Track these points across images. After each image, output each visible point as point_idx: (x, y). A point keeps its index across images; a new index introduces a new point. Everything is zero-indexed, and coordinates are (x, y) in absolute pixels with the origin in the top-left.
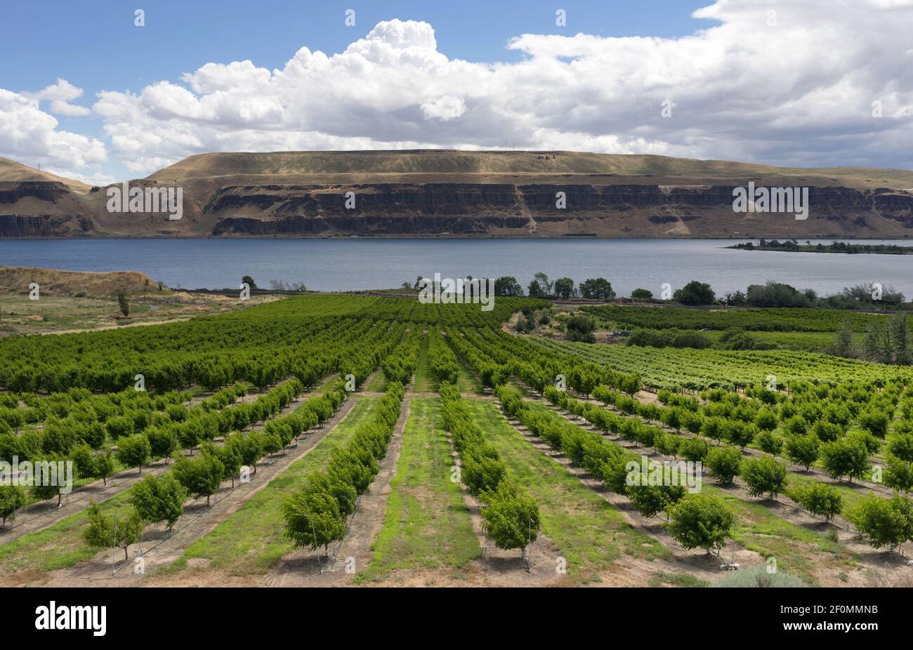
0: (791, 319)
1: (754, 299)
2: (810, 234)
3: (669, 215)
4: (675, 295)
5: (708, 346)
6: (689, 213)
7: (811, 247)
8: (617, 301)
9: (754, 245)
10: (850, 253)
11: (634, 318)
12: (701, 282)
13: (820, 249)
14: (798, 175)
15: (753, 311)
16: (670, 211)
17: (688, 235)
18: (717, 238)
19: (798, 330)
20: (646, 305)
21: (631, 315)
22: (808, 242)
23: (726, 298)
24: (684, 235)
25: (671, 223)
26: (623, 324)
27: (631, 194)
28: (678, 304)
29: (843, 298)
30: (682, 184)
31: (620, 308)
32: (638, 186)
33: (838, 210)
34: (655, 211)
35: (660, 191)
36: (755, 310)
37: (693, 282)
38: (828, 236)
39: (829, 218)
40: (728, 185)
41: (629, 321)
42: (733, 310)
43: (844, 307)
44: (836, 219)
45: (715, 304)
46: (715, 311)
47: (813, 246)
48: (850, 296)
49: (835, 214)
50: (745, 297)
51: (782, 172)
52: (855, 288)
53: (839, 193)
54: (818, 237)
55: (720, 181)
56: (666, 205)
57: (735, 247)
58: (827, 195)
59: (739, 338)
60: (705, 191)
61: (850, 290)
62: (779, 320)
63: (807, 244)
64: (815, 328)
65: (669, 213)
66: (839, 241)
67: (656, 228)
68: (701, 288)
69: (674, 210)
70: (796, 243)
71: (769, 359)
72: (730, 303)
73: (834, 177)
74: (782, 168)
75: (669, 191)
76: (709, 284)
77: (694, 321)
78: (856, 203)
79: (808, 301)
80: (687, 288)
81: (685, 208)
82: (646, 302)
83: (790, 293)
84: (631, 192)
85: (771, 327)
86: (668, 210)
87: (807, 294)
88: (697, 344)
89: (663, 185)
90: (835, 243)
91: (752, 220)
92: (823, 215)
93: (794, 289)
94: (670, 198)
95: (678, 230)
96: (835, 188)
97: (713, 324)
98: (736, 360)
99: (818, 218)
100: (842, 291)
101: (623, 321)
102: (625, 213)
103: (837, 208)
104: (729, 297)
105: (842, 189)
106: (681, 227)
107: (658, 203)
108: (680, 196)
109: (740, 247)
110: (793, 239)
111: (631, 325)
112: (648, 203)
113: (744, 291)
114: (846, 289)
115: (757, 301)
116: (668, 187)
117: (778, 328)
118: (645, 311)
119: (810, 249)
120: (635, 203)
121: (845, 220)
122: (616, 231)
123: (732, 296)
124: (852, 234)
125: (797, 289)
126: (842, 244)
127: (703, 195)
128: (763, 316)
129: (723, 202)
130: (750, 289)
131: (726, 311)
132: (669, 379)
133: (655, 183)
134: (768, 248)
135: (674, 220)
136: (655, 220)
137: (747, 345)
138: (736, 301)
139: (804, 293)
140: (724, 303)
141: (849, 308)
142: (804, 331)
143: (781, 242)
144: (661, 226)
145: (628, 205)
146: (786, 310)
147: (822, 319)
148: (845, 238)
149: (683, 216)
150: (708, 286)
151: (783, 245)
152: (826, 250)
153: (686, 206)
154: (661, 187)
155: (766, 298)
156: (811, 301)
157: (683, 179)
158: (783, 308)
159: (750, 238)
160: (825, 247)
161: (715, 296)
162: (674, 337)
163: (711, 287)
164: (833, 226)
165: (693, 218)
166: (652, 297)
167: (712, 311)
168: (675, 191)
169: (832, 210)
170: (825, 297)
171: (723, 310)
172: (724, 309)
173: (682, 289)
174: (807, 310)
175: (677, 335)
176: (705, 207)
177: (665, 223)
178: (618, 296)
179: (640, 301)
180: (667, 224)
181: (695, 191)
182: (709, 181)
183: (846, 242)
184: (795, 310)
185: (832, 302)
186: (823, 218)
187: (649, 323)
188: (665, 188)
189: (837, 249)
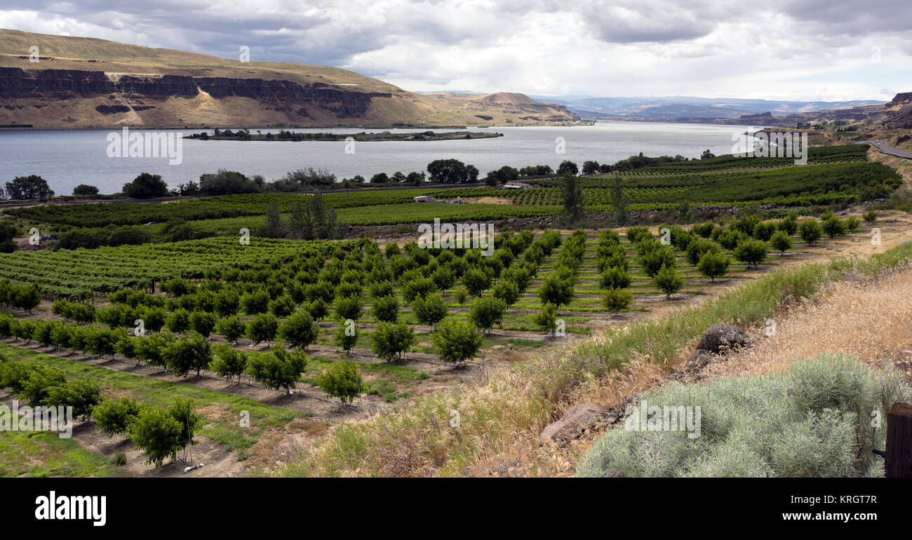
0: (240, 205)
1: (207, 188)
2: (261, 124)
3: (119, 104)
4: (124, 189)
5: (147, 240)
6: (142, 103)
7: (261, 136)
8: (56, 200)
9: (208, 135)
10: (295, 140)
11: (71, 218)
12: (152, 174)
13: (269, 138)
14: (248, 68)
15: (205, 200)
16: (120, 100)
17: (142, 126)
18: (173, 129)
19: (244, 215)
20: (90, 202)
21: (69, 215)
22: (259, 131)
23: (179, 189)
24: (137, 125)
25: (122, 113)
26: (57, 226)
27: (72, 81)
28: (128, 199)
29: (287, 182)
30: (131, 72)
31: (56, 208)
32: (80, 72)
33: (284, 102)
34: (103, 100)
35: (108, 79)
36: (206, 198)
37: (143, 174)
38: (277, 126)
39: (277, 109)
40: (180, 75)
41: (64, 222)
42: (186, 201)
43: (288, 190)
44: (282, 110)
45: (168, 195)
46: (167, 202)
47: (264, 135)
48: (293, 179)
49: (281, 105)
50: (198, 186)
51: (232, 64)
52: (296, 171)
53: (284, 86)
54: (268, 127)
55: (172, 70)
56: (115, 94)
57: (190, 137)
58: (274, 88)
59: (178, 229)
60: (156, 80)
61: (292, 174)
62: (227, 207)
63: (258, 133)
64: (259, 212)
65: (119, 102)
66: (286, 130)
67: (105, 119)
68: (151, 180)
69: (124, 99)
70: (248, 132)
71: (201, 248)
72: (184, 193)
73: (278, 71)
74: (232, 60)
75: (118, 78)
76: (160, 175)
77: (140, 215)
78: (298, 96)
79: (257, 187)
80: (136, 180)
81: (137, 97)
82: (91, 198)
83: (240, 180)
84: (72, 78)
85: (218, 215)
86: (117, 99)
87: (256, 180)
88: (136, 240)
89: (110, 71)
90: (282, 132)
91: (206, 110)
92: (271, 106)
93: (243, 176)
94: (118, 86)
95: (130, 120)
96: (279, 82)
97: (160, 216)
98: (169, 253)
99: (267, 109)
100: (286, 177)
101: (58, 222)
102: (66, 102)
103: (283, 100)
104: (182, 187)
105: (285, 82)
106: (133, 117)
107: (106, 92)
108: (130, 84)
109: (195, 137)
110: (245, 129)
111: (66, 226)
112: (94, 91)
113: (197, 181)
114: (289, 174)
115: (209, 190)
116: (115, 74)
117: (225, 215)
118: (87, 208)
119: (260, 138)
120: (79, 91)
121: (290, 111)
122: (58, 122)
123: (185, 186)
124: (297, 124)
125: (246, 176)
126: (288, 133)
127: (155, 84)
128: (214, 204)
129: (176, 92)
130: (202, 178)
131: (178, 202)
132: (83, 284)
133: (102, 70)
134: (222, 138)
135: (125, 109)
136: (103, 109)
137: (186, 235)
138: (190, 191)
139: (253, 179)
140: (177, 194)
141: (292, 190)
142: (250, 215)
143: (235, 131)
144: (111, 116)
145: (69, 92)
146: (236, 196)
147: (267, 202)
148: (291, 127)
149: (135, 105)
150: (159, 177)
151: (236, 135)
152: (275, 138)
153: (137, 95)
154: (108, 74)
155: (218, 186)
156: (260, 186)
157: (131, 67)
158: (233, 195)
159: (205, 128)
160: (273, 136)
161: (167, 188)
162: (110, 234)
163: (162, 179)
164: (281, 117)
165: (147, 108)
166: (98, 193)
167: (164, 203)
168: (124, 79)
169: (279, 102)
170: (271, 182)
171: (175, 202)
172: (176, 199)
173: (131, 183)
174: (254, 195)
175: (113, 232)
176: (157, 96)
177: (114, 113)
178: (57, 195)
179: (83, 198)
180: (117, 114)
181: (146, 80)
182: (161, 70)
183: (291, 131)
184: (244, 196)
185: (278, 186)
186: (271, 109)
187: (89, 222)
188: (114, 76)
189: (284, 137)
